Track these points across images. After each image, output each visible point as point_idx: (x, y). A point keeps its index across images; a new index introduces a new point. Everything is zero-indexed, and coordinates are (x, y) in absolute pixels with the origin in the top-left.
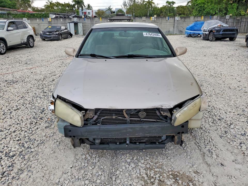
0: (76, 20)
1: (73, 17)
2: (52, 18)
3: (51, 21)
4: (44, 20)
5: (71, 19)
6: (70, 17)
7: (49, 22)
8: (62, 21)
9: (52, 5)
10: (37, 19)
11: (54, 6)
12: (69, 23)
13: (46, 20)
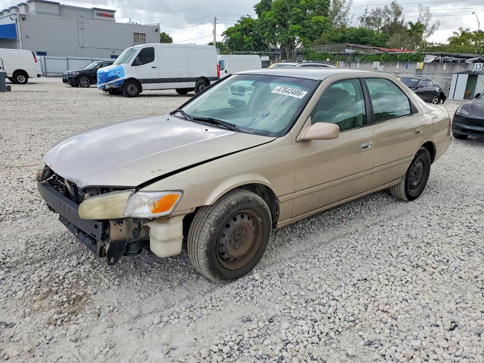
0: (478, 67)
1: (475, 62)
2: (425, 64)
3: (421, 68)
4: (409, 65)
5: (467, 64)
6: (468, 61)
7: (418, 70)
8: (444, 69)
9: (463, 38)
10: (396, 64)
11: (469, 38)
12: (458, 73)
13: (414, 65)
